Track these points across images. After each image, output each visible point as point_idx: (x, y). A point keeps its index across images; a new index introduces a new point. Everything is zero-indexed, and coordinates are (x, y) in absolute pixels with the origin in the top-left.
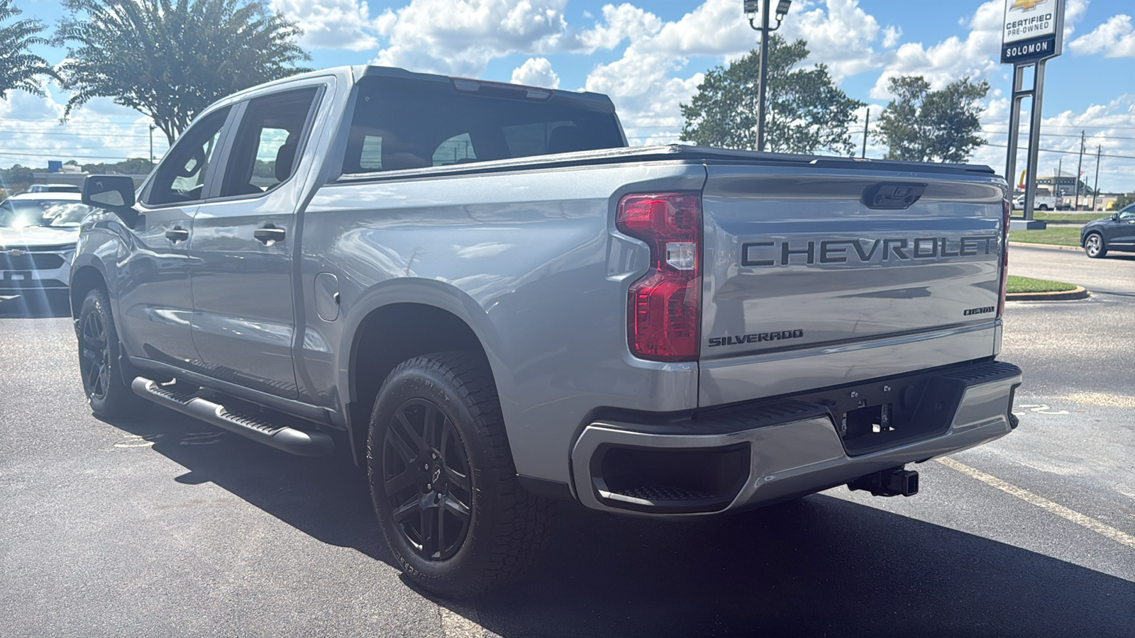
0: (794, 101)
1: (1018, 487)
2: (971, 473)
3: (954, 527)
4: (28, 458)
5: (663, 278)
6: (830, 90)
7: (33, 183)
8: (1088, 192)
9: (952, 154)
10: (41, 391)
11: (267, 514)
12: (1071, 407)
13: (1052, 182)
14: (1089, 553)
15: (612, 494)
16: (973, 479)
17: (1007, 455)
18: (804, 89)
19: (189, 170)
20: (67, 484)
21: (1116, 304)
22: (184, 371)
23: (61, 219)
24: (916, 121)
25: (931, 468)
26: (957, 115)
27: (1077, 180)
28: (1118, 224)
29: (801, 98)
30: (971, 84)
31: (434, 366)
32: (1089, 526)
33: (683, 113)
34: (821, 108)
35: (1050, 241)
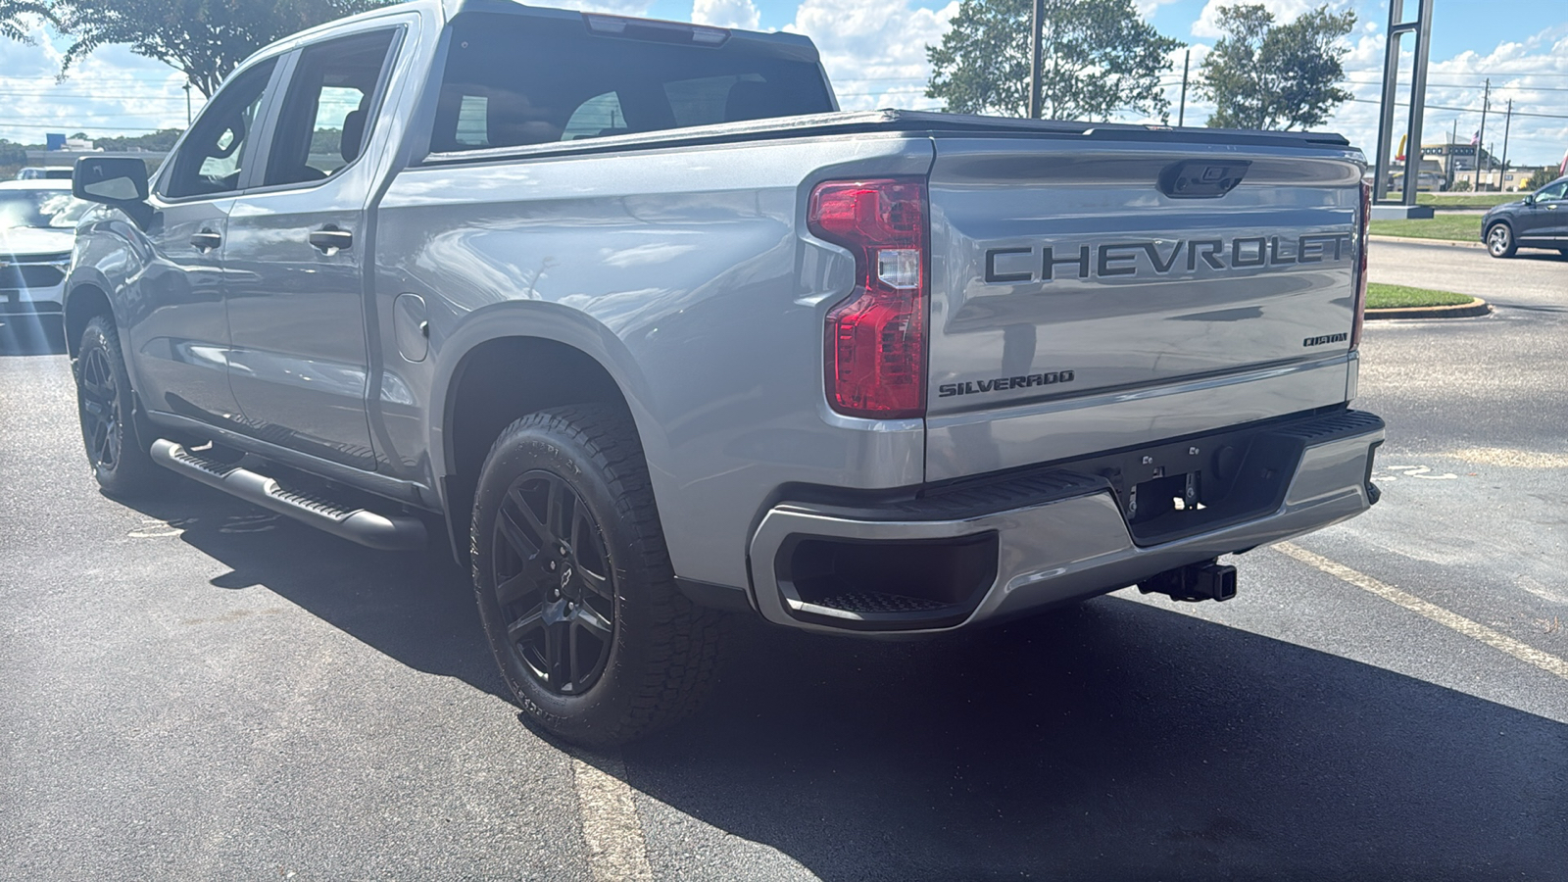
0: (1085, 40)
1: (1383, 583)
2: (1318, 563)
3: (1291, 640)
4: (7, 553)
5: (873, 301)
6: (1135, 24)
7: (27, 165)
8: (1493, 165)
9: (1304, 113)
10: (30, 459)
11: (338, 630)
12: (1463, 468)
13: (1444, 152)
14: (1478, 675)
15: (806, 604)
16: (1320, 571)
17: (1369, 537)
18: (1098, 22)
19: (223, 148)
20: (62, 589)
21: (1528, 322)
22: (222, 431)
23: (64, 215)
24: (1254, 68)
25: (1263, 557)
26: (1311, 58)
27: (1478, 148)
28: (1533, 210)
29: (1094, 36)
30: (1330, 16)
31: (560, 426)
32: (1479, 636)
33: (930, 58)
34: (1123, 50)
35: (1438, 234)
